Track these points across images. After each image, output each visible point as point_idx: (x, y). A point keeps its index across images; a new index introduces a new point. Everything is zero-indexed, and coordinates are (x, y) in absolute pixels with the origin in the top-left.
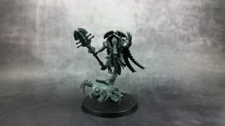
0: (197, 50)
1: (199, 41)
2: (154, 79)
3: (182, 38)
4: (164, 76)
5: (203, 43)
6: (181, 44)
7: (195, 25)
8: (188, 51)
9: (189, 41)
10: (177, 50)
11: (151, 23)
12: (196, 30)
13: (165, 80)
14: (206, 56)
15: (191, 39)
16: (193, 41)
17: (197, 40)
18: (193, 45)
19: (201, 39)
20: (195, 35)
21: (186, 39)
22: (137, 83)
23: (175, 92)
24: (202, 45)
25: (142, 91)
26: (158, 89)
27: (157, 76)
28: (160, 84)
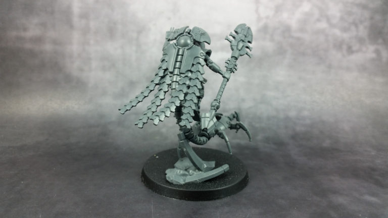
0: (363, 68)
1: (369, 52)
2: (287, 118)
3: (339, 45)
4: (306, 113)
5: (374, 55)
6: (336, 56)
7: (361, 22)
8: (348, 69)
9: (350, 50)
10: (330, 67)
11: (285, 15)
12: (363, 31)
13: (308, 122)
14: (380, 79)
15: (354, 48)
16: (357, 51)
17: (364, 49)
18: (357, 58)
19: (372, 48)
20: (361, 41)
21: (345, 47)
22: (257, 125)
23: (327, 143)
24: (373, 60)
25: (267, 140)
26: (294, 137)
27: (292, 114)
28: (299, 129)
